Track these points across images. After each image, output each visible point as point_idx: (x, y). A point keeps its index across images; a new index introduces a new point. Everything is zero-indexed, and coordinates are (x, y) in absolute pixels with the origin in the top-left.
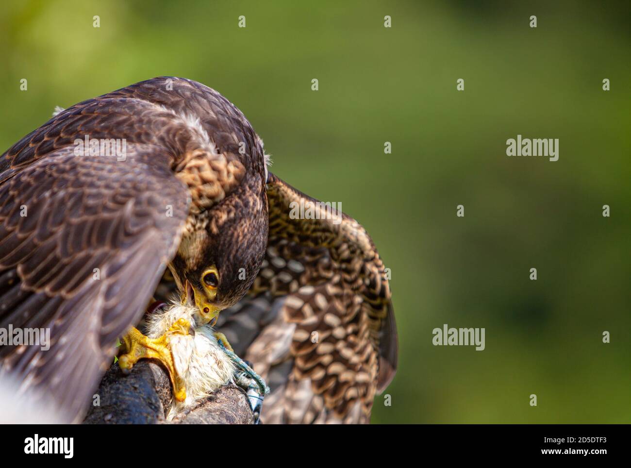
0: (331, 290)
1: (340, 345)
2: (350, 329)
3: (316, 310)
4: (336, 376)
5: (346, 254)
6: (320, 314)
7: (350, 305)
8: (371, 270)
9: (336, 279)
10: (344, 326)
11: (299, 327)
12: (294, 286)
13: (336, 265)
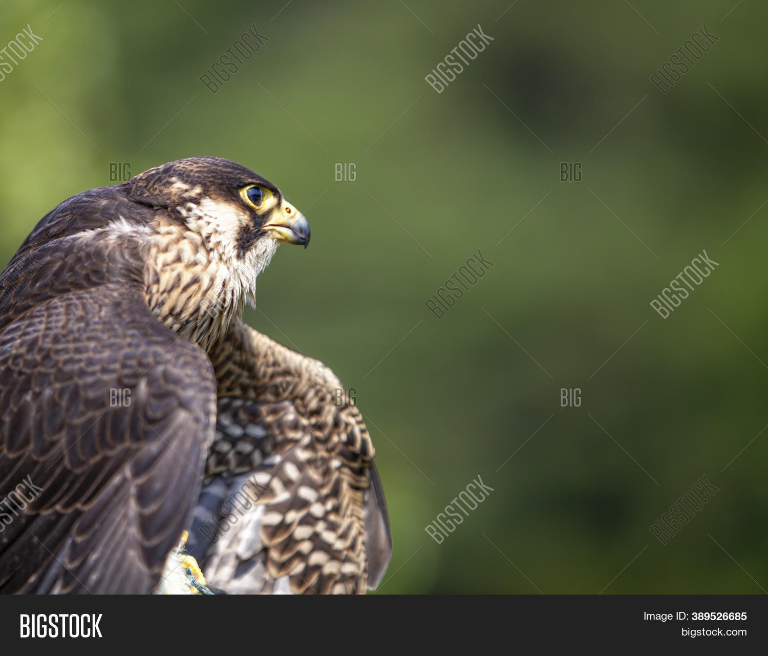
0: (303, 455)
1: (320, 527)
2: (329, 505)
3: (287, 483)
4: (318, 567)
5: (313, 404)
6: (293, 488)
7: (327, 473)
8: (347, 421)
9: (306, 440)
10: (322, 500)
11: (269, 509)
12: (257, 457)
13: (304, 422)
